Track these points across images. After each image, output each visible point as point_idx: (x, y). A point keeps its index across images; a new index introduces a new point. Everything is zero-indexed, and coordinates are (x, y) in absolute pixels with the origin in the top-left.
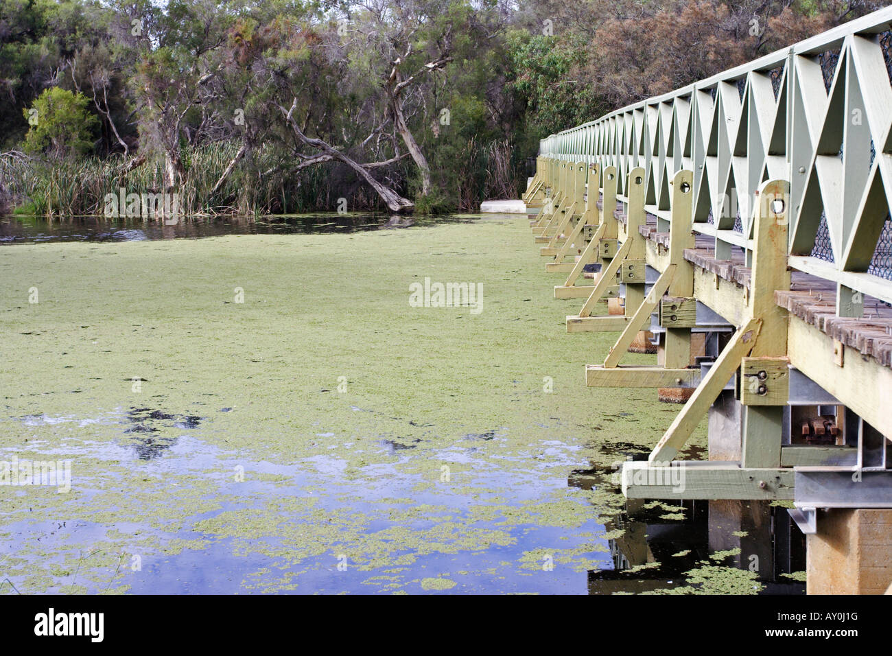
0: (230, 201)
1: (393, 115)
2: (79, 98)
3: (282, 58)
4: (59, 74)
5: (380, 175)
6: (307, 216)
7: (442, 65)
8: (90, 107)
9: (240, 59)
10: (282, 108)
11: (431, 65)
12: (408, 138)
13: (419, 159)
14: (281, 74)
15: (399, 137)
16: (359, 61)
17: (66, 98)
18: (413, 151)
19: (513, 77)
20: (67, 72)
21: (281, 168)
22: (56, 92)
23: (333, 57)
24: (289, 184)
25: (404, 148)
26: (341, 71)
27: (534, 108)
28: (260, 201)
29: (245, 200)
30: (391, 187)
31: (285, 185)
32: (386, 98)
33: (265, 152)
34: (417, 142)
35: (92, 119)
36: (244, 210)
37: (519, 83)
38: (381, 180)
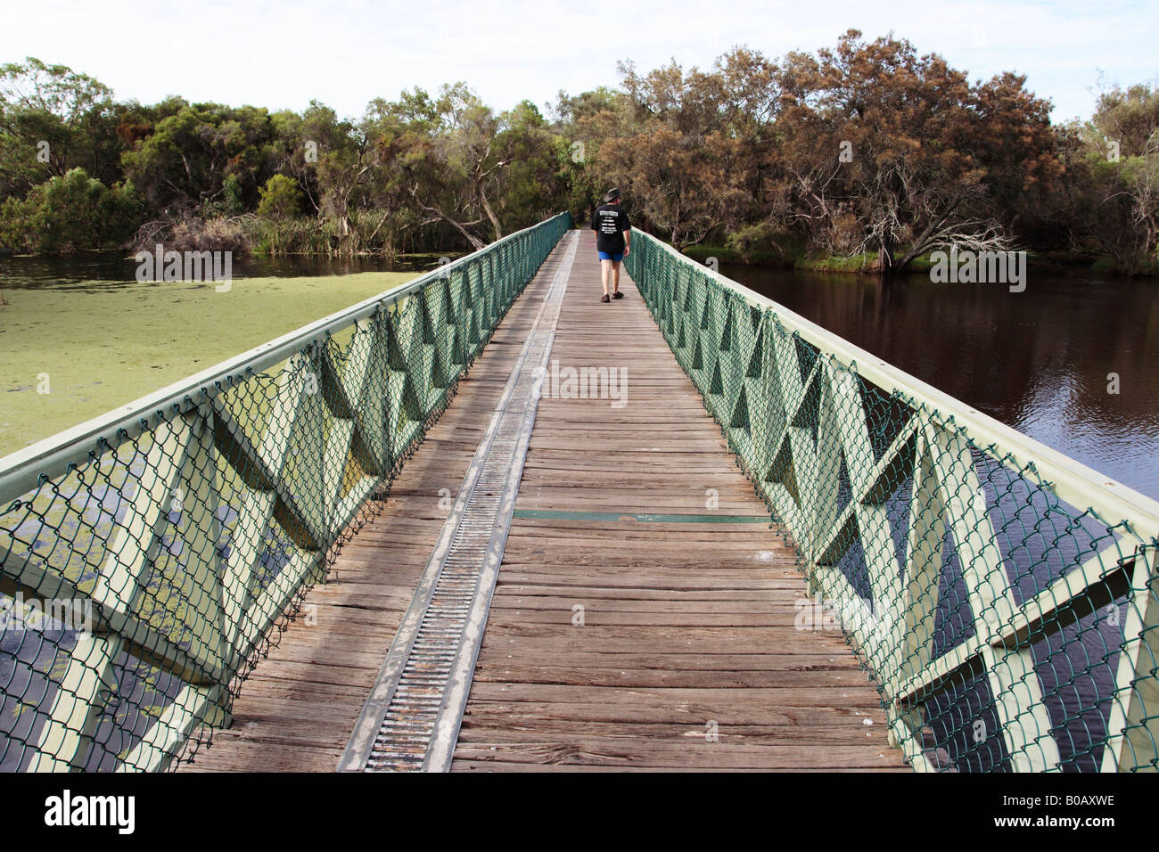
0: (381, 245)
1: (478, 193)
2: (293, 182)
3: (409, 157)
4: (283, 165)
5: (471, 231)
6: (425, 255)
7: (508, 163)
8: (298, 187)
9: (382, 158)
10: (410, 189)
11: (501, 163)
12: (487, 208)
13: (494, 221)
14: (407, 168)
15: (482, 207)
16: (455, 161)
17: (285, 181)
18: (491, 216)
19: (558, 170)
20: (288, 164)
21: (411, 225)
22: (278, 177)
23: (439, 157)
24: (416, 235)
25: (485, 213)
26: (442, 167)
27: (571, 188)
28: (398, 246)
29: (389, 245)
30: (478, 237)
31: (414, 235)
32: (474, 185)
33: (403, 215)
34: (494, 210)
35: (300, 194)
36: (389, 251)
37: (561, 173)
38: (472, 234)
